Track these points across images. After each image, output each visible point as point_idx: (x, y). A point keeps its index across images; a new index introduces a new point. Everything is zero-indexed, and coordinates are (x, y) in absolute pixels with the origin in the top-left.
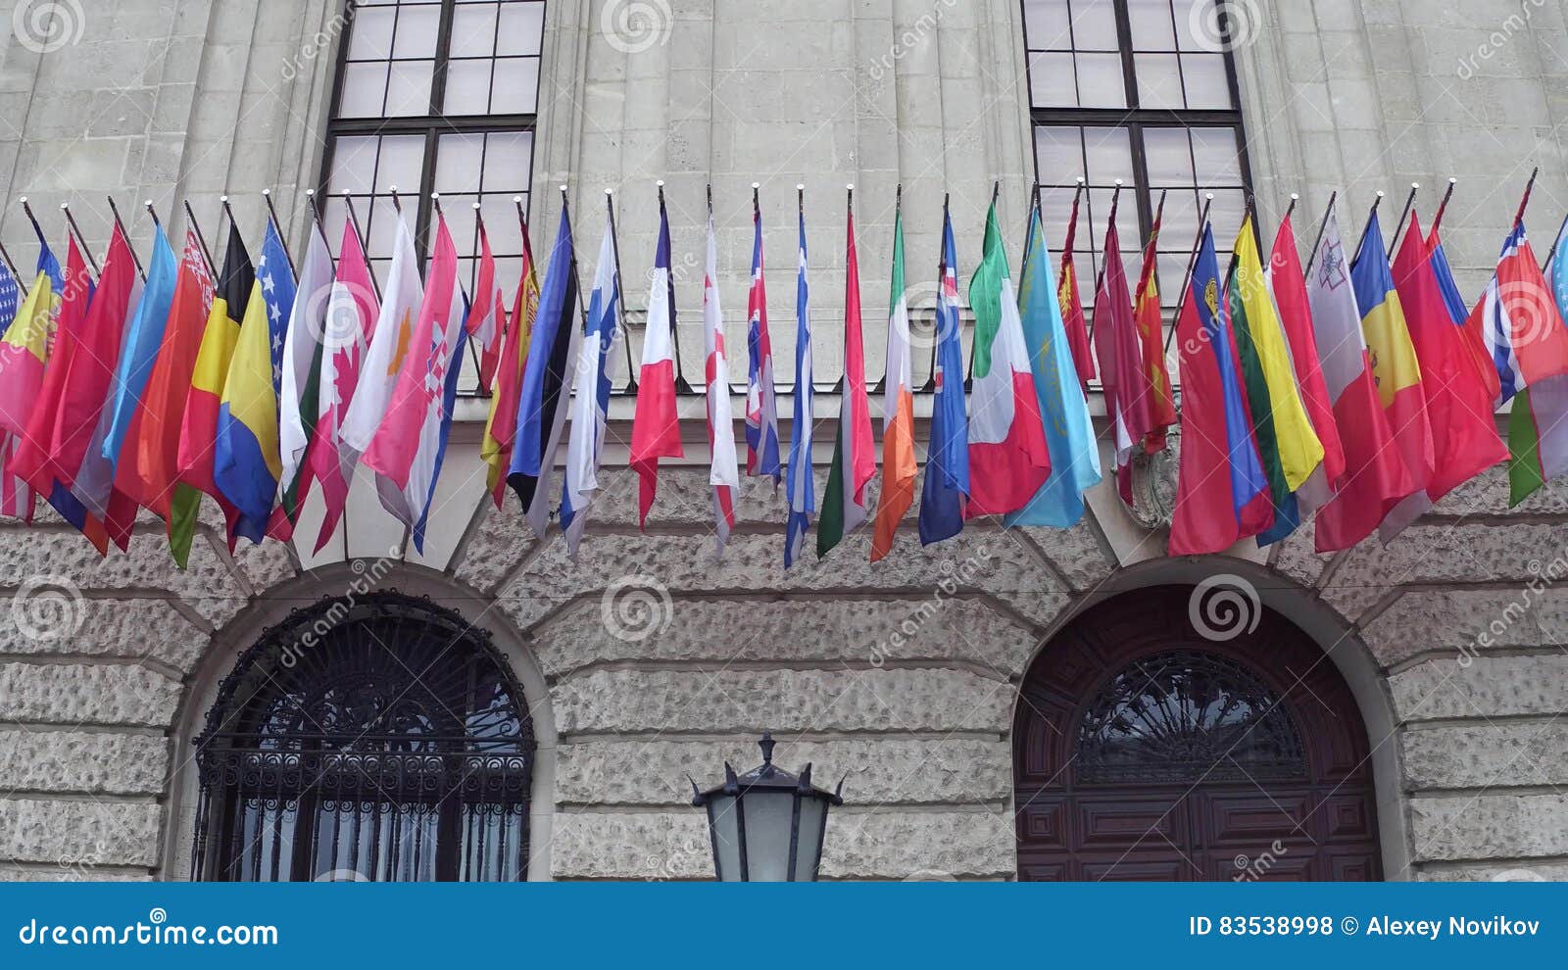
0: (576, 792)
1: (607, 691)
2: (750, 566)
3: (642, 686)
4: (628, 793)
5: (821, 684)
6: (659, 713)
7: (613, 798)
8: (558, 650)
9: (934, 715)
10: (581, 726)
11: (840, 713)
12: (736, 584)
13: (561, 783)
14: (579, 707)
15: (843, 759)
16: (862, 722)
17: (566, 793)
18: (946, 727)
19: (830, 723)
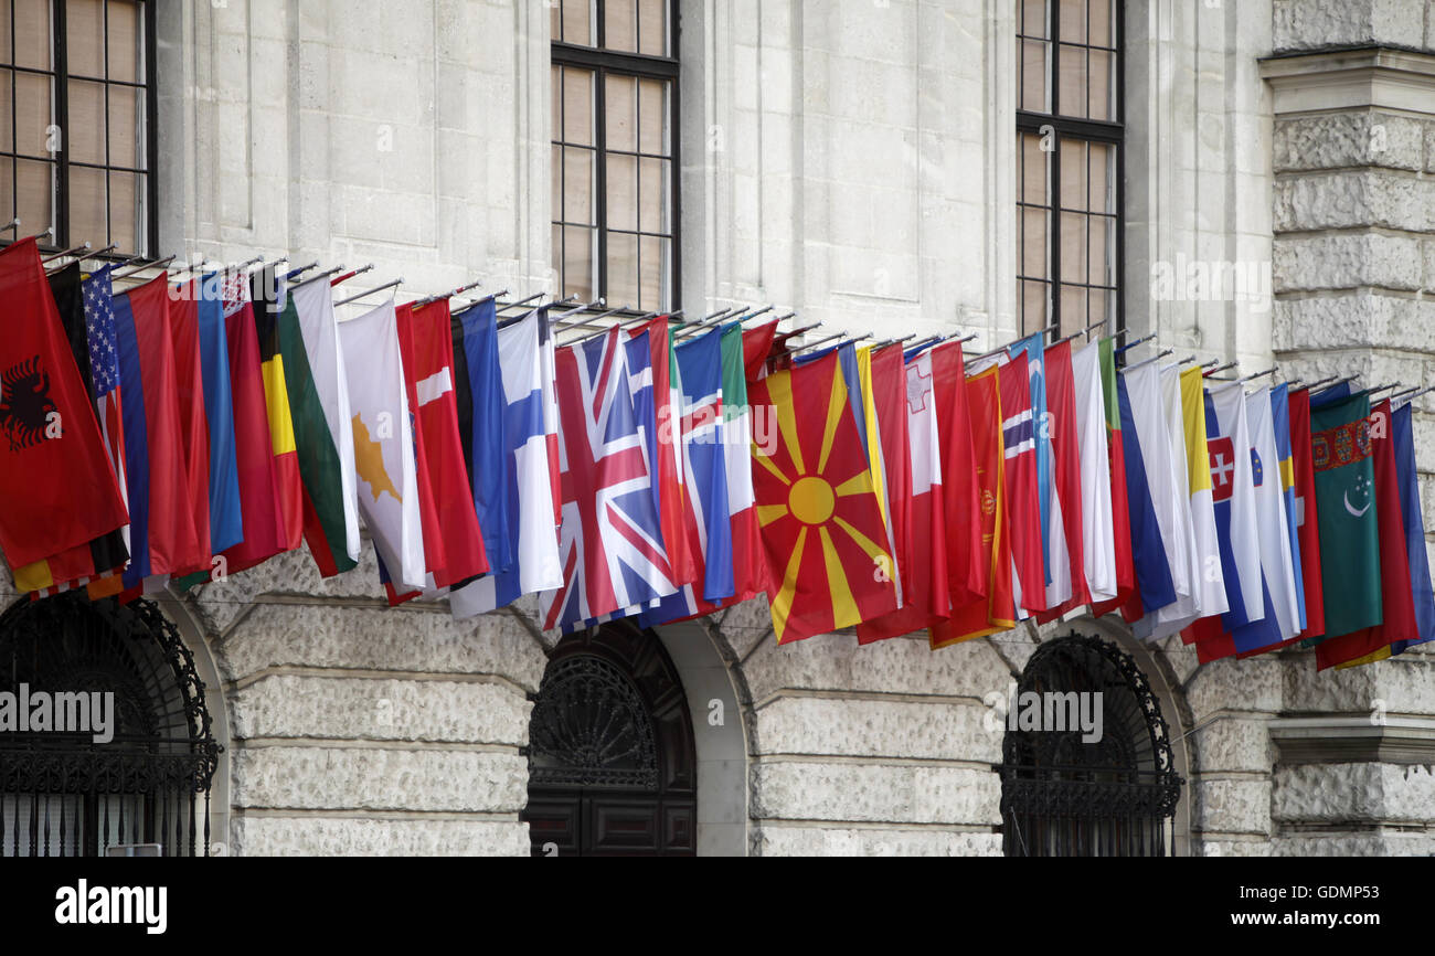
0: (259, 796)
1: (280, 697)
2: (369, 574)
3: (302, 692)
4: (294, 800)
5: (416, 695)
6: (313, 721)
7: (283, 803)
8: (244, 654)
9: (485, 728)
10: (262, 731)
11: (428, 723)
12: (361, 591)
13: (250, 788)
14: (260, 711)
15: (429, 769)
16: (440, 733)
17: (252, 797)
18: (492, 739)
19: (421, 732)
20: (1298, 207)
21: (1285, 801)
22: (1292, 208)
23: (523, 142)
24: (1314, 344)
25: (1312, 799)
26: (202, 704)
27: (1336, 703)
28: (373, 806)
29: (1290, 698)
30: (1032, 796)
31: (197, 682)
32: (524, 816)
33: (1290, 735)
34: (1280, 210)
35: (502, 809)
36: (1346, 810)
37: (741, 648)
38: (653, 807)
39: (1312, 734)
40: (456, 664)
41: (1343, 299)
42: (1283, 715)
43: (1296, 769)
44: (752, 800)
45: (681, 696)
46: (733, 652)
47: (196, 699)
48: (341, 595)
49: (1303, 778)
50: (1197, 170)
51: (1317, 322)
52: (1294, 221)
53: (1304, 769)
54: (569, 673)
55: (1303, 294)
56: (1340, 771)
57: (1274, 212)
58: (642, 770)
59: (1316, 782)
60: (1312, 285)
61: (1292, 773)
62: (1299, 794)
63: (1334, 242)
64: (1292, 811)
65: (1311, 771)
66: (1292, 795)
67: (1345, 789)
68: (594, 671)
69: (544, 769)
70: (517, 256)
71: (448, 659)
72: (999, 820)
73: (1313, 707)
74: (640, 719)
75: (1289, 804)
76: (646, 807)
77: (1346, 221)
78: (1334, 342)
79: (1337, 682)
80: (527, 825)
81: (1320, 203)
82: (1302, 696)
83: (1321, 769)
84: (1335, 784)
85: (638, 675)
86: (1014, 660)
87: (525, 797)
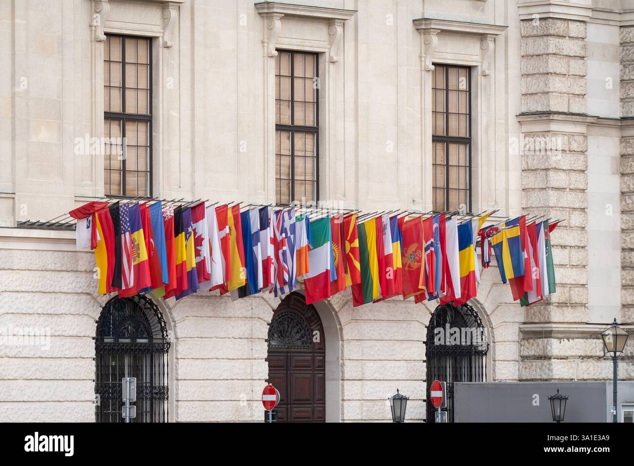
0: (183, 355)
1: (189, 326)
4: (193, 356)
7: (190, 357)
9: (254, 334)
10: (184, 336)
11: (236, 333)
13: (180, 353)
14: (183, 330)
16: (239, 335)
17: (181, 355)
18: (256, 337)
19: (233, 335)
20: (529, 163)
21: (524, 350)
22: (527, 162)
23: (266, 156)
24: (534, 206)
25: (532, 350)
26: (166, 328)
27: (540, 319)
28: (218, 358)
29: (527, 318)
30: (437, 351)
31: (164, 322)
32: (266, 360)
33: (526, 330)
34: (523, 163)
35: (259, 358)
36: (541, 353)
37: (337, 307)
38: (311, 356)
39: (532, 329)
40: (245, 314)
41: (542, 192)
42: (524, 323)
43: (527, 341)
44: (342, 354)
45: (320, 322)
46: (335, 309)
47: (164, 327)
48: (208, 295)
49: (529, 343)
50: (496, 151)
51: (535, 199)
52: (528, 167)
53: (529, 340)
54: (283, 316)
55: (531, 190)
56: (540, 341)
57: (522, 163)
58: (308, 345)
59: (533, 344)
60: (533, 187)
61: (526, 342)
62: (528, 348)
63: (539, 174)
64: (526, 354)
65: (531, 341)
66: (526, 349)
67: (541, 347)
68: (291, 315)
69: (275, 345)
70: (264, 190)
71: (242, 313)
72: (425, 358)
73: (533, 321)
74: (306, 329)
75: (525, 351)
76: (309, 356)
77: (543, 167)
78: (540, 205)
79: (540, 313)
80: (267, 363)
81: (535, 161)
82: (530, 317)
83: (534, 340)
84: (538, 345)
85: (306, 316)
86: (430, 309)
87: (267, 354)
